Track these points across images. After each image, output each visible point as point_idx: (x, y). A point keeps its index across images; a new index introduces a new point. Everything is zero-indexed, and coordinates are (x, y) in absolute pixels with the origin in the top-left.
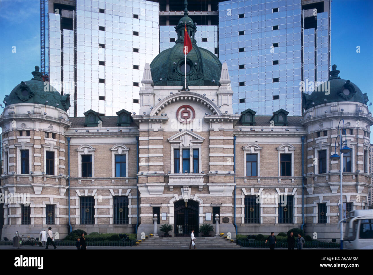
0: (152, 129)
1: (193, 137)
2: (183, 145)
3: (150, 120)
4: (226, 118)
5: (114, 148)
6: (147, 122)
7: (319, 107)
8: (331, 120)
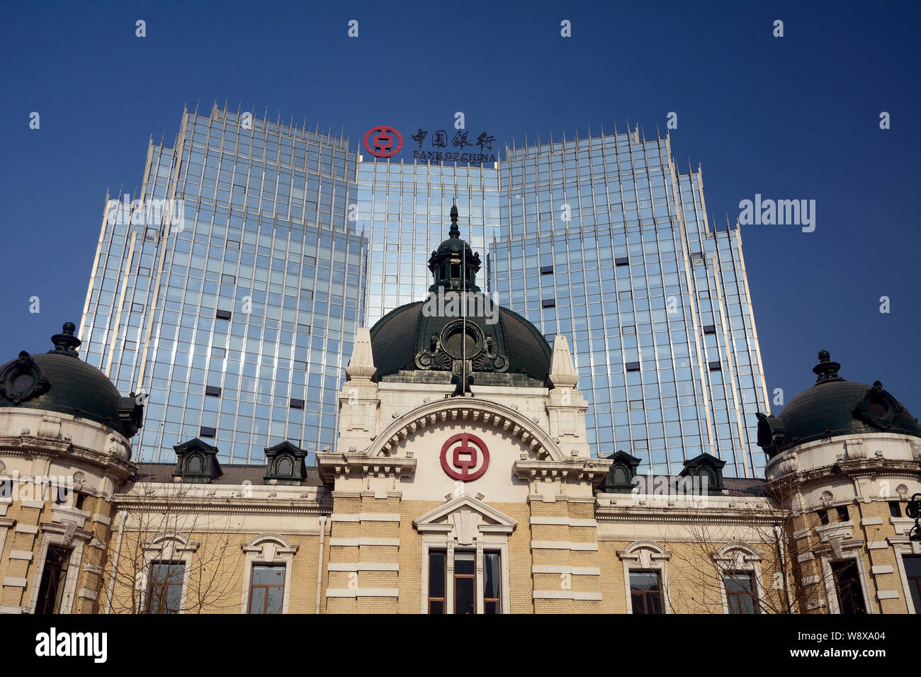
0: (370, 490)
1: (485, 517)
2: (456, 538)
3: (366, 468)
4: (575, 467)
5: (254, 543)
6: (357, 472)
7: (815, 447)
8: (854, 479)
